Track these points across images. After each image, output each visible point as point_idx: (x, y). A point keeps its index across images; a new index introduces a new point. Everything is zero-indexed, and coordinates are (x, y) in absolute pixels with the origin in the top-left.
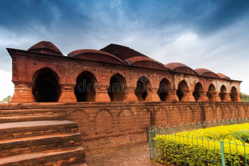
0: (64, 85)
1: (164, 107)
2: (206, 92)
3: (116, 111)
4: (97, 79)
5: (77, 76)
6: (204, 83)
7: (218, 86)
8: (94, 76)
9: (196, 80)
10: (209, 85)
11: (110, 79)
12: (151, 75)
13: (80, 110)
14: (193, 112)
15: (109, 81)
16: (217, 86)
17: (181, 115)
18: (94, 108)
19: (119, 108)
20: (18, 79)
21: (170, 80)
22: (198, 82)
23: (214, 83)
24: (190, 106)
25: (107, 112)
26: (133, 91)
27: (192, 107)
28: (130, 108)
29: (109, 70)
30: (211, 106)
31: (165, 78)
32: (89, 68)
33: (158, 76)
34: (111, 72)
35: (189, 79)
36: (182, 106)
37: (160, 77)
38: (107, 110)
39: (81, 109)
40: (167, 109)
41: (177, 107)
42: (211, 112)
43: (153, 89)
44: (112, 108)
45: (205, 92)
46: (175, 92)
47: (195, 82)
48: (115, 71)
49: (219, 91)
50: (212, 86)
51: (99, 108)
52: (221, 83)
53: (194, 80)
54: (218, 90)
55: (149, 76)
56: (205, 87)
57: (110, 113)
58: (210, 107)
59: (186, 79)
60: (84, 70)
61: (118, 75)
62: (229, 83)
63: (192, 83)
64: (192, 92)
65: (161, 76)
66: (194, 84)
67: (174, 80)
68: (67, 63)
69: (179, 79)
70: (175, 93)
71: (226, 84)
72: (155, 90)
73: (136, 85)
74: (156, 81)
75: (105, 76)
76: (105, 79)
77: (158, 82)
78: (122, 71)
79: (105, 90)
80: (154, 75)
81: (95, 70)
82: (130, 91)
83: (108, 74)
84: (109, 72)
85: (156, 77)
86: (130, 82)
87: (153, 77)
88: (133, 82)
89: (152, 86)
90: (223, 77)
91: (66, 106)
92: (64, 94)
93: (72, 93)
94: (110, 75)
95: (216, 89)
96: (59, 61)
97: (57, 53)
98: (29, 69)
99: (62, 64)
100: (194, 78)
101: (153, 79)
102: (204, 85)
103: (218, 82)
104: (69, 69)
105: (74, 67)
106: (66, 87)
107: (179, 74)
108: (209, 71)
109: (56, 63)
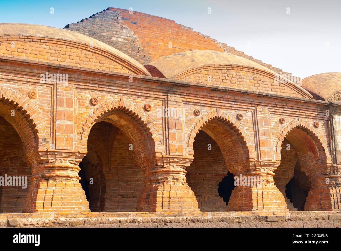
4: (38, 127)
8: (29, 116)
12: (248, 115)
21: (320, 133)
26: (178, 172)
29: (88, 96)
31: (298, 127)
33: (275, 119)
34: (93, 102)
37: (281, 122)
43: (255, 165)
55: (238, 118)
65: (286, 118)
67: (333, 133)
72: (264, 171)
73: (192, 152)
74: (265, 138)
75: (69, 118)
76: (69, 129)
77: (276, 139)
78: (138, 100)
79: (67, 168)
80: (259, 115)
81: (31, 95)
82: (168, 172)
83: (83, 110)
84: (88, 102)
85: (266, 123)
86: (167, 138)
87: (255, 122)
88: (180, 139)
89: (253, 154)
94: (90, 114)
101: (257, 131)
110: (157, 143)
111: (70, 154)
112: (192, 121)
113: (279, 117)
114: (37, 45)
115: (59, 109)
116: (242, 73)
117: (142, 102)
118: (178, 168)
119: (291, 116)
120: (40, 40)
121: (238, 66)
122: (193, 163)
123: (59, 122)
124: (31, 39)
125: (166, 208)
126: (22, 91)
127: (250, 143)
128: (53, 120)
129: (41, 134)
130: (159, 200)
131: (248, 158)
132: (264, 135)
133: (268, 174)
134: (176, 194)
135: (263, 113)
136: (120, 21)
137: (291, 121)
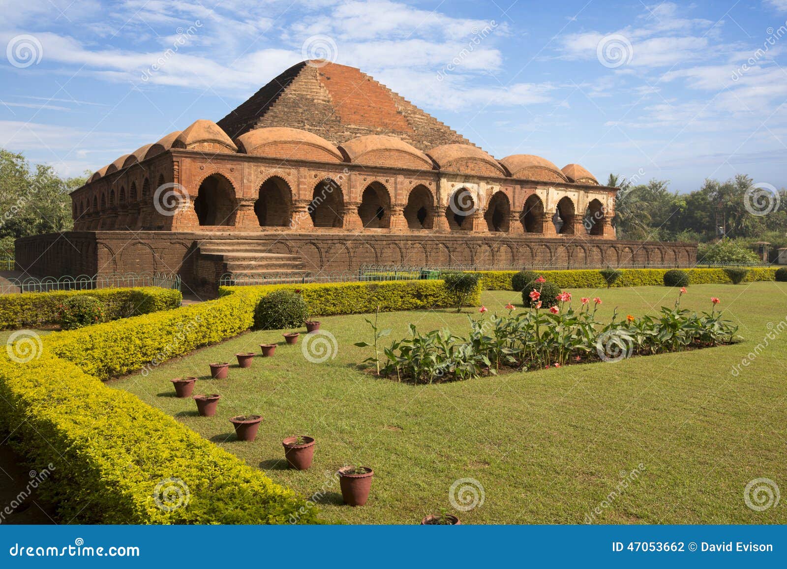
0: (241, 200)
2: (518, 212)
3: (325, 246)
4: (292, 189)
5: (260, 185)
6: (514, 192)
7: (550, 201)
9: (492, 188)
10: (527, 197)
11: (314, 189)
12: (392, 180)
13: (282, 243)
14: (449, 251)
15: (313, 191)
16: (547, 199)
18: (297, 241)
19: (330, 242)
21: (432, 188)
22: (498, 190)
23: (540, 192)
25: (313, 247)
26: (354, 209)
28: (345, 242)
29: (313, 173)
30: (486, 244)
31: (421, 185)
32: (280, 170)
33: (407, 181)
34: (316, 176)
35: (475, 185)
37: (410, 182)
38: (314, 244)
39: (282, 241)
42: (486, 254)
43: (394, 206)
44: (320, 242)
45: (515, 212)
46: (443, 212)
47: (492, 192)
48: (324, 175)
49: (551, 210)
50: (534, 199)
51: (304, 241)
52: (560, 192)
53: (489, 187)
54: (549, 208)
56: (516, 201)
57: (317, 248)
59: (468, 185)
60: (272, 175)
62: (582, 192)
63: (483, 193)
64: (481, 212)
65: (413, 180)
66: (487, 195)
67: (438, 187)
68: (246, 164)
69: (452, 186)
70: (444, 214)
71: (573, 195)
72: (398, 208)
73: (362, 199)
74: (401, 192)
75: (305, 184)
76: (305, 190)
77: (406, 192)
78: (336, 174)
79: (304, 207)
80: (398, 180)
81: (289, 174)
82: (349, 209)
83: (311, 180)
84: (313, 177)
85: (402, 183)
86: (350, 192)
87: (396, 183)
88: (356, 193)
89: (393, 200)
90: (576, 175)
91: (267, 238)
92: (239, 214)
93: (251, 212)
94: (314, 182)
95: (545, 206)
96: (235, 163)
97: (227, 146)
98: (194, 176)
99: (239, 167)
100: (488, 183)
101: (396, 188)
102: (514, 197)
103: (552, 190)
104: (248, 175)
105: (256, 170)
106: (244, 203)
107: (453, 177)
108: (537, 164)
109: (229, 166)
110: (344, 195)
111: (305, 201)
112: (362, 184)
113: (409, 180)
114: (288, 145)
115: (301, 180)
116: (392, 153)
117: (339, 175)
118: (354, 207)
119: (416, 179)
120: (290, 142)
121: (390, 149)
122: (362, 204)
123: (301, 186)
124: (285, 142)
125: (347, 226)
126: (285, 172)
127: (392, 194)
128: (298, 185)
129: (293, 192)
130: (344, 222)
131: (390, 202)
132: (400, 189)
133: (400, 210)
134: (352, 220)
135: (400, 178)
136: (319, 78)
137: (415, 182)
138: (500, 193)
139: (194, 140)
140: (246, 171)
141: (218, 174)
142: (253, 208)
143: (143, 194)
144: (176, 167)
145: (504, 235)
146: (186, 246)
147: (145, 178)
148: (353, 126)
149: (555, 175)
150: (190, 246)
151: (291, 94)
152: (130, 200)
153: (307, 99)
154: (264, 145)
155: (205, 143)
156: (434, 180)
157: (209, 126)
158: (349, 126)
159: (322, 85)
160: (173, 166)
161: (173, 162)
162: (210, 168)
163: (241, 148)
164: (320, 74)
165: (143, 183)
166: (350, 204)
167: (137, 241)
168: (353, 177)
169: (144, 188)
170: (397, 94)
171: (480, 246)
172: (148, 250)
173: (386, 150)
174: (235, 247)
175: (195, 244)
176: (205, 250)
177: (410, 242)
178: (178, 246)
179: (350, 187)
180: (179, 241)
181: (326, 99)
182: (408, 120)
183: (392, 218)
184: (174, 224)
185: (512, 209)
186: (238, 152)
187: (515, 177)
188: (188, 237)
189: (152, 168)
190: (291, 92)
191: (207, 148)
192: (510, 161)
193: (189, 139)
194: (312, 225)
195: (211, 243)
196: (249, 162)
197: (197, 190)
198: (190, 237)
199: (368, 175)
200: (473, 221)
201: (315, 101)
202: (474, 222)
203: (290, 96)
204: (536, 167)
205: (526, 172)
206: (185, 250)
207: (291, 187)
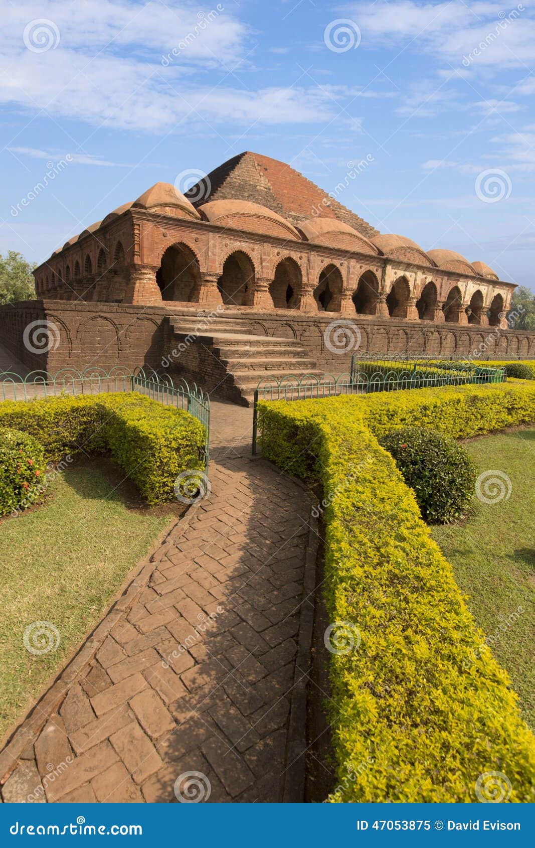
0: (205, 274)
1: (365, 327)
2: (443, 302)
3: (301, 328)
4: (255, 266)
5: (225, 259)
6: (442, 283)
7: (467, 293)
8: (252, 260)
9: (426, 278)
10: (451, 289)
11: (276, 268)
12: (346, 263)
13: (259, 323)
14: (407, 338)
15: (275, 270)
16: (465, 292)
17: (389, 342)
18: (275, 322)
19: (305, 324)
20: (142, 261)
21: (379, 274)
22: (431, 281)
23: (461, 285)
24: (405, 328)
25: (289, 329)
26: (311, 291)
27: (408, 332)
28: (319, 325)
29: (276, 250)
30: (438, 331)
31: (370, 271)
32: (244, 244)
33: (358, 266)
34: (278, 254)
35: (414, 274)
36: (392, 328)
37: (361, 267)
38: (290, 326)
39: (260, 321)
40: (369, 331)
41: (384, 329)
42: (437, 341)
43: (345, 290)
44: (296, 323)
45: (440, 302)
46: (385, 298)
47: (425, 282)
48: (285, 253)
49: (467, 302)
50: (456, 290)
51: (280, 322)
52: (475, 285)
53: (424, 276)
54: (466, 300)
55: (341, 265)
56: (442, 292)
57: (293, 331)
58: (437, 333)
59: (408, 274)
60: (237, 249)
61: (290, 259)
62: (491, 287)
63: (419, 282)
64: (415, 301)
65: (363, 265)
66: (422, 284)
67: (384, 274)
68: (211, 234)
69: (395, 273)
70: (385, 300)
71: (484, 289)
72: (348, 293)
73: (318, 282)
74: (353, 276)
75: (268, 262)
76: (267, 267)
77: (357, 277)
78: (297, 253)
79: (264, 286)
80: (351, 263)
81: (253, 250)
82: (307, 291)
83: (273, 258)
84: (276, 255)
85: (354, 268)
86: (308, 274)
87: (348, 267)
88: (314, 275)
89: (345, 284)
90: (484, 272)
91: (244, 317)
92: (203, 290)
93: (214, 289)
94: (276, 260)
95: (462, 298)
96: (200, 232)
97: (190, 213)
98: (157, 243)
99: (203, 237)
100: (423, 273)
101: (348, 272)
102: (441, 287)
103: (470, 283)
104: (213, 247)
105: (221, 243)
106: (208, 278)
107: (397, 264)
108: (457, 258)
109: (194, 236)
110: (303, 276)
111: (267, 280)
112: (320, 265)
113: (360, 265)
114: (251, 218)
115: (264, 257)
116: (345, 236)
117: (299, 255)
118: (311, 289)
119: (366, 264)
120: (253, 216)
121: (343, 233)
122: (318, 287)
123: (264, 264)
124: (249, 215)
125: (304, 308)
126: (249, 248)
127: (344, 279)
128: (261, 263)
129: (257, 270)
130: (302, 304)
131: (342, 286)
132: (352, 274)
133: (350, 295)
134: (309, 301)
135: (353, 262)
136: (257, 167)
137: (366, 268)
138: (431, 283)
139: (156, 202)
140: (211, 242)
141: (182, 244)
142: (216, 284)
143: (98, 266)
144: (136, 231)
145: (430, 322)
146: (155, 323)
147: (100, 248)
148: (293, 213)
149: (470, 270)
150: (159, 322)
151: (235, 178)
152: (85, 274)
153: (250, 185)
154: (228, 216)
155: (167, 208)
156: (380, 267)
157: (171, 190)
158: (290, 213)
159: (261, 174)
160: (134, 229)
161: (134, 225)
162: (173, 237)
163: (204, 216)
164: (258, 165)
165: (97, 255)
166: (306, 285)
167: (97, 314)
168: (312, 257)
169: (99, 260)
170: (323, 190)
171: (432, 333)
172: (111, 327)
173: (340, 232)
174: (213, 327)
175: (166, 321)
176: (181, 329)
177: (376, 327)
178: (146, 322)
179: (309, 267)
180: (147, 316)
181: (267, 187)
182: (336, 214)
183: (343, 302)
184: (135, 297)
185: (438, 299)
186: (202, 220)
187: (441, 268)
188: (157, 311)
189: (108, 237)
190: (235, 176)
191: (169, 212)
192: (436, 254)
193: (150, 202)
194: (272, 306)
195: (185, 320)
196: (214, 232)
197: (160, 260)
198: (160, 312)
199: (325, 257)
200: (407, 308)
201: (258, 187)
202: (408, 310)
203: (235, 180)
204: (457, 261)
205: (448, 265)
206: (156, 328)
207: (254, 263)
